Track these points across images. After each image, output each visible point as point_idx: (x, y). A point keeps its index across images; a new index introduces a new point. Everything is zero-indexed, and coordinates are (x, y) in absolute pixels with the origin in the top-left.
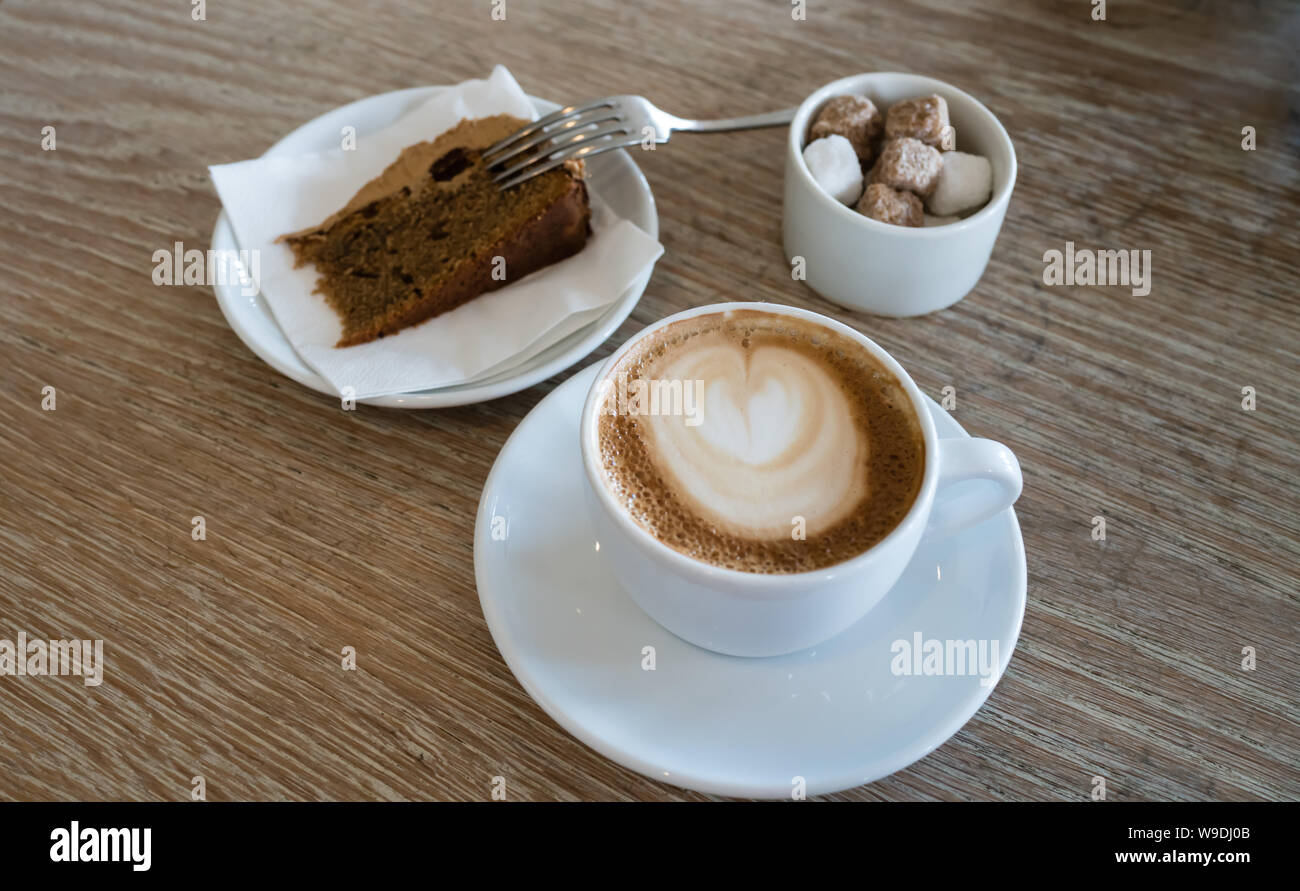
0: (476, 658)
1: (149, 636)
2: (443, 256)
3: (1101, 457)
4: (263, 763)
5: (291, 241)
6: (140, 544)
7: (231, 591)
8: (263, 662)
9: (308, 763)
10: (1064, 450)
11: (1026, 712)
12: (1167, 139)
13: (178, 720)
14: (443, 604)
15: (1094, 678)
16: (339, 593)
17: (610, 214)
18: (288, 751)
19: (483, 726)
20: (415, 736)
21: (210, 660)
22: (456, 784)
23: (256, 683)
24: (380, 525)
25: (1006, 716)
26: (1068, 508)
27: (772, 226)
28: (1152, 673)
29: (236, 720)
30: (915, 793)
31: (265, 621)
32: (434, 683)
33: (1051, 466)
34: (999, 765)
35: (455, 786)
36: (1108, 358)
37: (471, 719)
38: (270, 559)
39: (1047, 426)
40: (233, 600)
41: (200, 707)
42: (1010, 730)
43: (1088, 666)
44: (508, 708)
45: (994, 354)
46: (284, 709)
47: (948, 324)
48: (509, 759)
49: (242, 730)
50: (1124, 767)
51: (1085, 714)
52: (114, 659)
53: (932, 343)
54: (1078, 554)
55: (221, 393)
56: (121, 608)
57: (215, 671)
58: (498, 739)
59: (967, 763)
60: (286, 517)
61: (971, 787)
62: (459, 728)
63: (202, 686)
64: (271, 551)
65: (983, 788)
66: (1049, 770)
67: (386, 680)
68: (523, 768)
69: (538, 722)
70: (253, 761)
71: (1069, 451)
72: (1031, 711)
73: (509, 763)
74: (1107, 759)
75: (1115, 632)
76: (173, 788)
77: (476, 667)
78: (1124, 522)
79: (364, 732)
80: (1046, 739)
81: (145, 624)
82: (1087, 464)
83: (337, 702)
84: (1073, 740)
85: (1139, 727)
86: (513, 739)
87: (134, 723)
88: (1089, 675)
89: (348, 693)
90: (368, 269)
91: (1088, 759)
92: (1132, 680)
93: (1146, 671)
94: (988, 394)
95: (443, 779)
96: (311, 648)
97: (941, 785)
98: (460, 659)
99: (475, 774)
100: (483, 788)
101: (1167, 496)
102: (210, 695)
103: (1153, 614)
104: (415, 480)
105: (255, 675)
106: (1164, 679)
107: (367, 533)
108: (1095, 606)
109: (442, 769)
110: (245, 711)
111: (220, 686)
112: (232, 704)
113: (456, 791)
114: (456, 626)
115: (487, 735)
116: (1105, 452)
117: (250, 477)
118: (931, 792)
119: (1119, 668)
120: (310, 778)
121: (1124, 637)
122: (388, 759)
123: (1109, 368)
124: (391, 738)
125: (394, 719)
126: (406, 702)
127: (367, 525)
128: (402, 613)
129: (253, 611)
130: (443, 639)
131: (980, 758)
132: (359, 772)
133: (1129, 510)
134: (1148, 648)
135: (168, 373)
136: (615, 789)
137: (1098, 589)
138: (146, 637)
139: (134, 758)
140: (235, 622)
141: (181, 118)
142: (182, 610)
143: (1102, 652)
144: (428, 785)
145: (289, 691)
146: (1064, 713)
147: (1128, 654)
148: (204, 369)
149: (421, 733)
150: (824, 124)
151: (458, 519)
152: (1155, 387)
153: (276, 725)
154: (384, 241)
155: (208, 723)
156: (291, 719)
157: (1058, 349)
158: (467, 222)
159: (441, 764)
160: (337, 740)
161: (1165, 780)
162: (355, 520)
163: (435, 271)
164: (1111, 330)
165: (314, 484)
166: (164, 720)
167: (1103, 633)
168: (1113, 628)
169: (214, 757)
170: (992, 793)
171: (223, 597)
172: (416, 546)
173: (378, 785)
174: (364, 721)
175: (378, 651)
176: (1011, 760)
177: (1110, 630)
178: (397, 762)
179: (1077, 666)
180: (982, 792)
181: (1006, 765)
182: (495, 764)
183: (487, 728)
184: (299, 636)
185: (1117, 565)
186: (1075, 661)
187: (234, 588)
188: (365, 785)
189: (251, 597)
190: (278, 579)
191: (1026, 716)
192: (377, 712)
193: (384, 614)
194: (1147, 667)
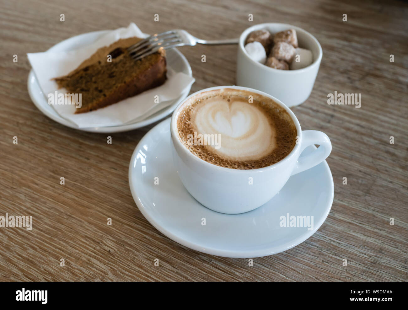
0: (129, 218)
2: (114, 82)
4: (50, 253)
5: (57, 80)
7: (36, 196)
8: (49, 219)
10: (343, 151)
12: (374, 52)
13: (17, 238)
14: (116, 201)
15: (360, 225)
16: (77, 197)
17: (173, 72)
18: (60, 249)
19: (132, 241)
20: (107, 244)
22: (122, 260)
23: (46, 226)
24: (92, 175)
25: (328, 237)
26: (346, 170)
28: (381, 223)
29: (40, 239)
30: (295, 263)
31: (49, 206)
33: (339, 156)
34: (326, 254)
35: (122, 261)
37: (128, 238)
38: (51, 186)
40: (37, 199)
42: (330, 242)
43: (357, 221)
44: (142, 235)
45: (316, 120)
46: (57, 235)
48: (143, 252)
49: (42, 242)
50: (373, 254)
51: (357, 237)
55: (31, 132)
58: (138, 245)
59: (314, 253)
60: (56, 172)
61: (317, 261)
62: (123, 241)
64: (51, 183)
65: (321, 261)
66: (345, 255)
67: (95, 225)
68: (148, 255)
69: (153, 240)
70: (46, 252)
71: (345, 151)
72: (338, 236)
74: (367, 252)
75: (367, 210)
76: (16, 261)
77: (129, 221)
78: (367, 174)
79: (88, 243)
80: (343, 245)
82: (352, 155)
83: (77, 233)
84: (353, 245)
85: (378, 241)
86: (144, 245)
88: (358, 224)
89: (82, 230)
90: (85, 88)
91: (359, 252)
92: (374, 226)
93: (379, 223)
95: (118, 258)
96: (67, 215)
97: (305, 260)
98: (123, 219)
99: (130, 256)
100: (133, 261)
101: (382, 166)
103: (380, 204)
104: (104, 160)
105: (46, 224)
107: (86, 177)
109: (118, 255)
110: (43, 236)
112: (37, 233)
113: (123, 262)
114: (121, 208)
115: (134, 244)
116: (358, 152)
117: (42, 159)
118: (302, 263)
119: (369, 221)
121: (370, 212)
122: (97, 252)
124: (98, 245)
125: (99, 239)
126: (103, 233)
127: (87, 175)
128: (101, 204)
129: (45, 203)
130: (116, 212)
131: (319, 251)
132: (86, 256)
133: (368, 170)
134: (379, 215)
135: (11, 125)
136: (183, 262)
137: (359, 196)
140: (38, 206)
141: (14, 44)
142: (18, 202)
143: (362, 216)
144: (112, 260)
145: (59, 229)
146: (349, 237)
147: (372, 217)
148: (24, 124)
149: (109, 243)
150: (251, 39)
151: (120, 173)
152: (376, 131)
153: (54, 240)
154: (91, 79)
155: (29, 239)
156: (60, 238)
157: (339, 119)
158: (122, 72)
160: (78, 245)
161: (389, 259)
162: (82, 173)
163: (110, 88)
165: (67, 161)
167: (362, 210)
168: (366, 209)
169: (31, 251)
170: (325, 263)
171: (33, 198)
172: (105, 181)
173: (93, 260)
174: (88, 239)
175: (92, 216)
176: (331, 252)
177: (364, 209)
178: (100, 252)
179: (353, 221)
180: (321, 263)
181: (329, 253)
182: (137, 253)
183: (134, 241)
184: (62, 211)
185: (366, 188)
186: (352, 219)
187: (37, 195)
188: (89, 260)
189: (44, 198)
190: (54, 192)
191: (335, 237)
192: (92, 236)
193: (94, 204)
194: (379, 221)
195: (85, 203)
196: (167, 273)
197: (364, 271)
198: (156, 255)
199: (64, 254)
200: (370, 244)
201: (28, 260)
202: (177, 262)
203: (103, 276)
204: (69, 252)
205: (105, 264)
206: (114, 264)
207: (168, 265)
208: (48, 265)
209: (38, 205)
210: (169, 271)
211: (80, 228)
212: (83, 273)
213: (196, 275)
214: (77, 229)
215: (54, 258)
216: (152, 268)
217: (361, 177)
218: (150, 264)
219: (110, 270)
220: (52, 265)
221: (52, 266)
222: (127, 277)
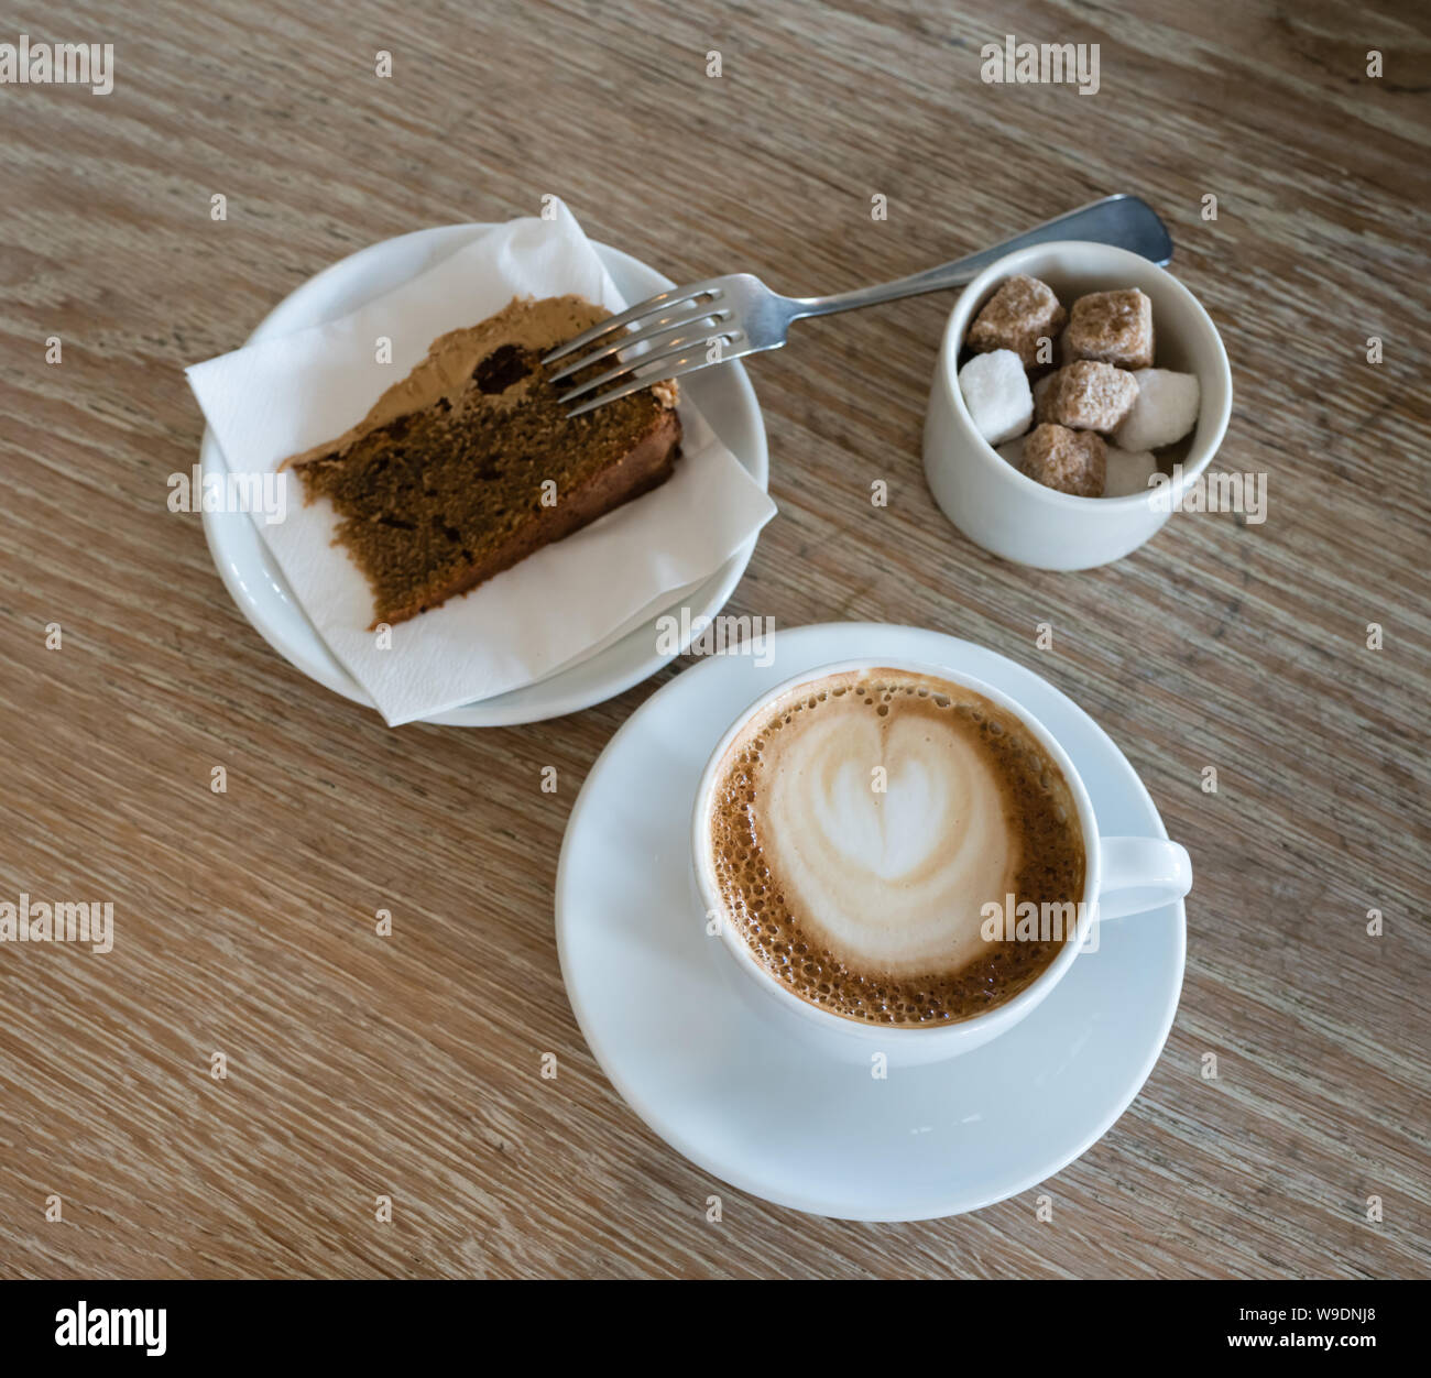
0: (558, 1030)
1: (181, 999)
2: (498, 506)
3: (1290, 773)
4: (327, 1152)
6: (154, 881)
7: (269, 945)
8: (315, 1032)
9: (378, 1154)
10: (1248, 762)
11: (1167, 1096)
13: (229, 1103)
14: (516, 961)
15: (1249, 1056)
18: (354, 1138)
19: (567, 1110)
20: (492, 1121)
21: (254, 1029)
23: (309, 1058)
24: (436, 859)
26: (1242, 841)
27: (909, 426)
28: (1313, 1051)
29: (294, 1104)
31: (312, 983)
32: (511, 1059)
34: (1131, 1156)
36: (1314, 631)
37: (555, 1102)
38: (310, 902)
39: (1230, 729)
40: (272, 955)
41: (251, 1087)
43: (1241, 1042)
44: (594, 1090)
45: (1177, 626)
46: (344, 1089)
47: (1124, 580)
48: (599, 1150)
51: (1233, 1100)
52: (146, 1028)
53: (1101, 607)
54: (1248, 902)
55: (226, 674)
56: (144, 964)
57: (263, 1043)
58: (586, 1126)
60: (322, 847)
61: (1100, 1183)
62: (541, 1113)
63: (250, 1061)
64: (308, 891)
65: (1113, 1183)
66: (1186, 1164)
67: (455, 1054)
68: (613, 1159)
70: (317, 1150)
71: (1252, 764)
73: (597, 1153)
75: (1279, 1001)
76: (232, 1181)
77: (557, 1040)
78: (1306, 860)
79: (436, 1117)
80: (1186, 1128)
81: (175, 985)
82: (1273, 781)
83: (402, 1082)
84: (1216, 1130)
85: (1291, 1115)
86: (602, 1125)
87: (179, 1106)
88: (1242, 1053)
89: (414, 1070)
90: (401, 515)
91: (1229, 1152)
92: (1290, 1060)
93: (1307, 1049)
94: (1163, 683)
95: (528, 1173)
96: (368, 1016)
98: (538, 1031)
99: (559, 1164)
100: (570, 1181)
101: (1361, 826)
102: (259, 1072)
103: (1325, 978)
104: (474, 798)
105: (307, 1048)
106: (1326, 1059)
107: (419, 868)
108: (1261, 969)
109: (526, 1161)
110: (301, 1092)
111: (271, 1062)
112: (285, 1083)
113: (542, 1185)
114: (530, 989)
115: (573, 1121)
116: (1295, 767)
117: (273, 792)
119: (1277, 1044)
120: (381, 1170)
121: (1287, 1007)
122: (465, 1149)
123: (1314, 647)
124: (467, 1126)
125: (468, 1102)
126: (481, 1083)
127: (420, 857)
128: (470, 973)
130: (518, 1006)
132: (434, 1162)
133: (1314, 845)
134: (1311, 1019)
135: (156, 643)
137: (1264, 946)
138: (177, 1001)
139: (185, 1146)
140: (278, 983)
141: (121, 236)
142: (215, 967)
143: (1261, 1025)
144: (511, 1179)
145: (348, 1068)
146: (1210, 1099)
147: (1288, 1027)
148: (200, 638)
149: (500, 1119)
151: (526, 851)
152: (1368, 674)
153: (338, 1109)
154: (419, 476)
155: (261, 1105)
156: (353, 1100)
157: (1256, 619)
158: (526, 457)
159: (523, 1154)
160: (408, 1127)
161: (1311, 1178)
162: (403, 851)
163: (488, 526)
164: (1324, 591)
165: (353, 802)
166: (212, 1101)
167: (1264, 1001)
168: (1277, 996)
169: (272, 1146)
170: (1122, 1189)
171: (259, 950)
172: (478, 885)
173: (456, 1179)
174: (436, 1105)
175: (443, 1020)
176: (1147, 1152)
177: (1272, 997)
178: (474, 1151)
179: (1230, 1041)
180: (1112, 1188)
181: (1138, 1157)
182: (583, 1155)
183: (570, 1112)
184: (354, 1001)
185: (1291, 916)
186: (1228, 1036)
187: (272, 939)
188: (442, 1177)
189: (292, 951)
190: (322, 928)
191: (1167, 1100)
192: (447, 1092)
193: (448, 973)
194: (1308, 1043)
195: (422, 969)
196: (666, 1221)
197: (1232, 1219)
198: (637, 1159)
199: (369, 1156)
200: (1265, 1126)
201: (266, 1175)
202: (697, 1185)
203: (485, 1232)
204: (384, 1149)
205: (489, 1190)
206: (515, 1193)
207: (674, 1195)
208: (326, 1194)
209: (275, 976)
210: (674, 1216)
211: (409, 1065)
212: (428, 1221)
213: (751, 1230)
214: (401, 1068)
215: (339, 1170)
216: (625, 1204)
217: (1285, 873)
218: (619, 1191)
219: (505, 1211)
220: (341, 1196)
221: (340, 1200)
222: (554, 1235)
